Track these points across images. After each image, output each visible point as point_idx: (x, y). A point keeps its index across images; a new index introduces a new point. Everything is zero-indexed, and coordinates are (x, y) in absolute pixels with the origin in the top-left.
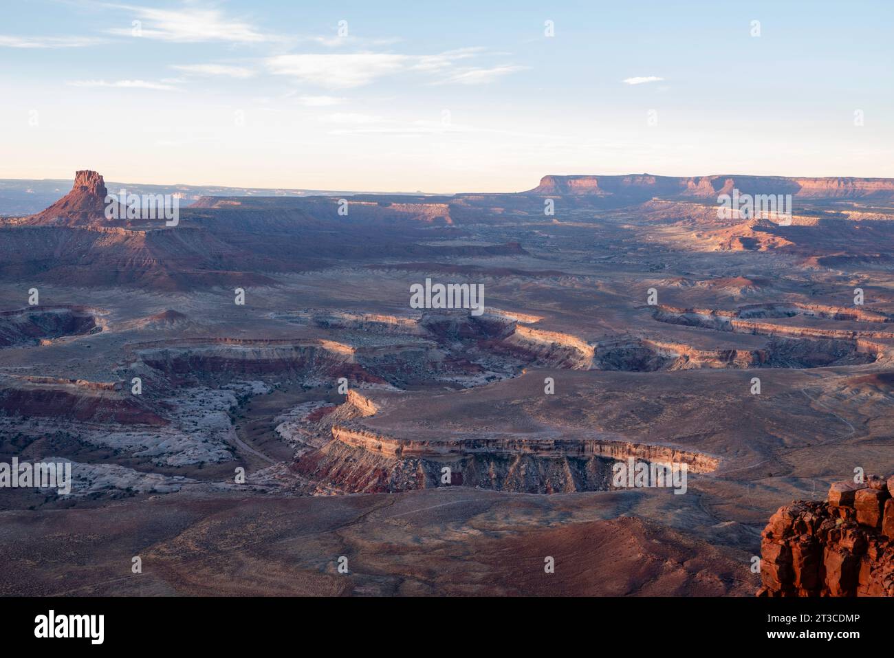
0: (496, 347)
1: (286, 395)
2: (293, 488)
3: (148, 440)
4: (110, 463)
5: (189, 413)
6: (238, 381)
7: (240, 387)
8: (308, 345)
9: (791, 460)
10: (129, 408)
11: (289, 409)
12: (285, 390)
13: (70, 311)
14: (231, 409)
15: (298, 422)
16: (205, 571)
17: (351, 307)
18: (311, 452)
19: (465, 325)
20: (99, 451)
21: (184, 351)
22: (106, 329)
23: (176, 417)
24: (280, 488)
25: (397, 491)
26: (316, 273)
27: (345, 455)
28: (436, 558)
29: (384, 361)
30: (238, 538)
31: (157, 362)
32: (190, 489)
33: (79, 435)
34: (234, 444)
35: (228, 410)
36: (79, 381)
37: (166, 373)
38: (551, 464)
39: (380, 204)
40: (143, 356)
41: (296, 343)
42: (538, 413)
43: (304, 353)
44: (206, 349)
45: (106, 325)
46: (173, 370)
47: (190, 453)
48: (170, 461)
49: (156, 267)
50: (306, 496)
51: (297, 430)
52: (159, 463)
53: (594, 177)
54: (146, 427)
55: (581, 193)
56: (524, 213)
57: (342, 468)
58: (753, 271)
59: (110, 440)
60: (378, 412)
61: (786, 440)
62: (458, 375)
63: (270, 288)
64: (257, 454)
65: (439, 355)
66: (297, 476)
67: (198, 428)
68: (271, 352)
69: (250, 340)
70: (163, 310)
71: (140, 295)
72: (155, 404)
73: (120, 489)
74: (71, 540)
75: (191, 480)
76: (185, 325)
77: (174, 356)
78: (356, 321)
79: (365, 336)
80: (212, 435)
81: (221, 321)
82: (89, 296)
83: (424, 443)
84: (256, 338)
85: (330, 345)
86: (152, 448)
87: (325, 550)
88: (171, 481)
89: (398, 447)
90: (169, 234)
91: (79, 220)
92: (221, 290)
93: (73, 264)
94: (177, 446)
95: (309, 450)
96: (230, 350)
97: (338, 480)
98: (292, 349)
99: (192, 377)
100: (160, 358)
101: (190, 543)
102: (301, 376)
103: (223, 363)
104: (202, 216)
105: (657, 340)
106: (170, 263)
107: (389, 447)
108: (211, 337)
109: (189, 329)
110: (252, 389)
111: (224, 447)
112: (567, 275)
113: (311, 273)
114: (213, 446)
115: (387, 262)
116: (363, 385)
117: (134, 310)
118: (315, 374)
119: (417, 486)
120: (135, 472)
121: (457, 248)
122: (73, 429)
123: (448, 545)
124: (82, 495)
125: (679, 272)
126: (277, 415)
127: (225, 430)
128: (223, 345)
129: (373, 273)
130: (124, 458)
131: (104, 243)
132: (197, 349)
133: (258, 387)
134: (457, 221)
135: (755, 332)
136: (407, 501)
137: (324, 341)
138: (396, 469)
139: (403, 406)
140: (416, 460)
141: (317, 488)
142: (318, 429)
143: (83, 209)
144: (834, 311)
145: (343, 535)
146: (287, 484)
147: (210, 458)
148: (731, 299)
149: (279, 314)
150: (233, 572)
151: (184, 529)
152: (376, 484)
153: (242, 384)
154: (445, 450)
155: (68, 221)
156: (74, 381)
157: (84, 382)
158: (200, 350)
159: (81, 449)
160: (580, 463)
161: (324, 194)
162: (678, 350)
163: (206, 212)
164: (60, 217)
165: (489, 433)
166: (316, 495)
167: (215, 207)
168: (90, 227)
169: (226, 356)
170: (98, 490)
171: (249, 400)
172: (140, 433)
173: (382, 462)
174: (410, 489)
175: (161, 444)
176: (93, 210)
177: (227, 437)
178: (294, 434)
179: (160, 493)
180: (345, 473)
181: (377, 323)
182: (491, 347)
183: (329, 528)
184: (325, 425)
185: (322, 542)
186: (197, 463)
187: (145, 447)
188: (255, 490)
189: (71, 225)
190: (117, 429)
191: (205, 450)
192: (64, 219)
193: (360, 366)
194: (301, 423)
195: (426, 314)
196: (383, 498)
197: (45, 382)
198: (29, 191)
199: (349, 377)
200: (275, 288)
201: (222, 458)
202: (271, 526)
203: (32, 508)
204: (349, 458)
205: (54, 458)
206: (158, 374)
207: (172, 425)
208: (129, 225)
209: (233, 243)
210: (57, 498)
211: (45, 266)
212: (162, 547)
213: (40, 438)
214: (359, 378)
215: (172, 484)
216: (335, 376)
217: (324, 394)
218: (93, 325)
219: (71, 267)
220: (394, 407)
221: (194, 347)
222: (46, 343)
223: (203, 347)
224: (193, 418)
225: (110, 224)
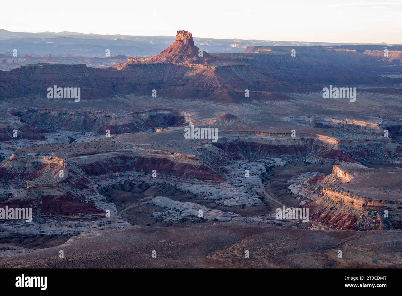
1: (295, 167)
2: (298, 224)
3: (214, 190)
4: (192, 202)
5: (237, 175)
6: (267, 158)
7: (268, 161)
8: (309, 137)
10: (203, 170)
11: (297, 176)
12: (294, 164)
13: (172, 112)
14: (261, 174)
15: (302, 184)
17: (338, 115)
18: (310, 203)
20: (186, 195)
21: (235, 139)
22: (191, 124)
23: (230, 177)
24: (290, 223)
25: (363, 230)
26: (316, 93)
27: (331, 206)
29: (357, 149)
30: (264, 252)
31: (220, 144)
32: (237, 220)
33: (175, 185)
34: (263, 195)
35: (260, 175)
36: (175, 153)
37: (225, 151)
39: (358, 51)
41: (302, 136)
43: (307, 142)
44: (248, 138)
45: (191, 121)
46: (229, 149)
47: (237, 199)
48: (226, 203)
49: (220, 88)
50: (306, 229)
51: (301, 189)
52: (219, 203)
54: (212, 182)
57: (328, 214)
59: (192, 188)
60: (352, 181)
63: (287, 102)
64: (276, 201)
65: (392, 146)
67: (243, 184)
68: (286, 141)
69: (274, 133)
70: (224, 114)
71: (211, 104)
72: (218, 169)
73: (198, 217)
74: (170, 245)
75: (238, 215)
76: (236, 123)
77: (229, 141)
78: (340, 124)
79: (345, 133)
80: (250, 189)
81: (257, 121)
82: (182, 104)
83: (381, 201)
84: (278, 132)
85: (323, 138)
86: (215, 195)
87: (316, 262)
88: (226, 215)
89: (364, 202)
90: (229, 69)
91: (178, 60)
92: (258, 103)
93: (173, 86)
94: (230, 194)
95: (308, 201)
96: (262, 139)
97: (325, 221)
98: (299, 140)
99: (240, 154)
100: (221, 142)
101: (236, 252)
102: (305, 156)
103: (258, 146)
104: (248, 58)
106: (229, 86)
107: (358, 203)
108: (252, 131)
109: (239, 125)
110: (275, 162)
111: (258, 196)
113: (312, 94)
114: (250, 195)
115: (361, 87)
116: (343, 163)
117: (208, 113)
118: (313, 155)
119: (376, 228)
120: (206, 208)
122: (172, 181)
124: (176, 219)
126: (289, 179)
127: (258, 186)
128: (258, 135)
130: (200, 199)
131: (191, 74)
132: (243, 138)
133: (278, 161)
136: (370, 237)
137: (319, 135)
138: (363, 216)
139: (368, 177)
140: (376, 212)
141: (313, 225)
142: (314, 189)
143: (181, 53)
145: (328, 255)
147: (249, 203)
149: (292, 118)
151: (233, 243)
152: (350, 225)
153: (269, 159)
155: (172, 60)
156: (173, 153)
157: (178, 154)
158: (244, 138)
159: (176, 193)
161: (322, 45)
163: (251, 55)
164: (168, 58)
166: (312, 229)
167: (256, 52)
168: (184, 64)
169: (260, 142)
170: (184, 217)
171: (273, 169)
172: (210, 186)
173: (353, 211)
174: (372, 229)
175: (221, 193)
176: (186, 54)
177: (259, 190)
178: (299, 191)
179: (220, 221)
180: (330, 216)
181: (353, 125)
183: (320, 250)
184: (318, 187)
185: (315, 258)
186: (241, 205)
187: (211, 194)
188: (275, 223)
189: (173, 63)
190: (197, 182)
191: (246, 197)
192: (169, 59)
193: (342, 151)
194: (304, 185)
195: (385, 121)
196: (353, 234)
197: (157, 153)
198: (151, 43)
199: (334, 158)
200: (290, 102)
201: (256, 203)
202: (284, 246)
203: (149, 225)
204: (333, 207)
205: (161, 197)
206: (220, 151)
207: (228, 182)
208: (206, 63)
209: (266, 74)
210: (163, 220)
211: (158, 87)
212: (220, 253)
213: (154, 185)
214: (341, 159)
215: (226, 216)
216: (326, 157)
217: (318, 168)
218: (184, 121)
219: (173, 87)
220: (362, 178)
221: (241, 136)
222: (158, 130)
223: (246, 136)
224: (240, 178)
225: (195, 62)
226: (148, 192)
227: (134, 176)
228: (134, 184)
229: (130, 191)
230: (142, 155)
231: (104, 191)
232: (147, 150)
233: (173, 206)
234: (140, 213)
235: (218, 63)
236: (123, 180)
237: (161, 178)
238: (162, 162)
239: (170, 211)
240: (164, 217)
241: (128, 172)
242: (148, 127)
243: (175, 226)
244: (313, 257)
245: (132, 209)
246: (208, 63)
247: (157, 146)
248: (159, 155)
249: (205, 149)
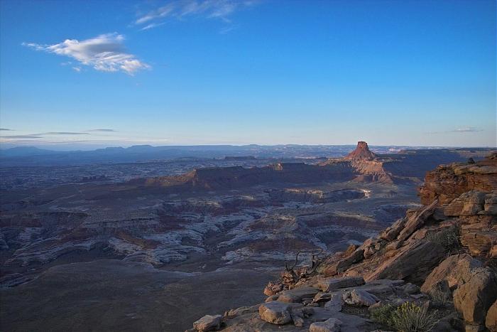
13: (356, 190)
21: (396, 206)
22: (368, 197)
31: (387, 209)
36: (360, 214)
37: (390, 213)
40: (382, 207)
46: (393, 212)
76: (396, 196)
77: (393, 207)
82: (363, 185)
90: (391, 164)
143: (360, 155)
176: (364, 155)
206: (387, 213)
218: (364, 195)
222: (349, 201)
225: (370, 160)
226: (344, 237)
227: (336, 228)
228: (336, 232)
229: (334, 236)
230: (340, 215)
231: (318, 236)
232: (343, 213)
235: (383, 160)
236: (329, 230)
237: (352, 229)
238: (353, 220)
241: (332, 226)
242: (342, 199)
245: (336, 246)
246: (377, 160)
247: (349, 210)
248: (350, 215)
249: (378, 212)
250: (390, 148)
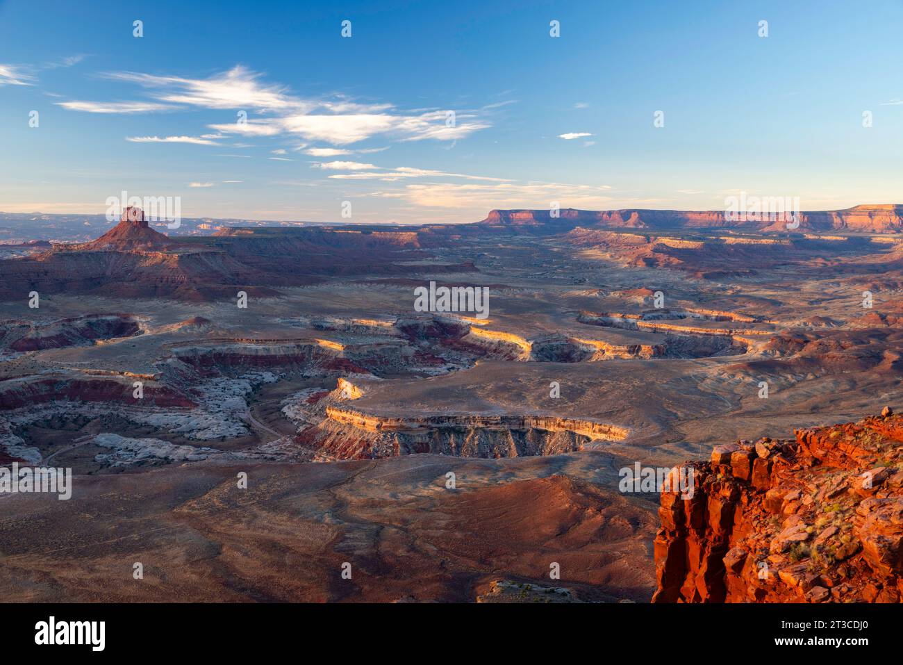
0: (455, 344)
1: (290, 383)
2: (297, 456)
3: (181, 419)
4: (152, 438)
5: (213, 398)
6: (252, 372)
7: (254, 377)
8: (307, 344)
9: (683, 429)
10: (166, 394)
11: (293, 394)
12: (289, 379)
13: (119, 317)
14: (246, 395)
15: (299, 404)
16: (227, 522)
17: (342, 313)
18: (310, 428)
19: (430, 328)
20: (143, 429)
21: (209, 349)
22: (148, 333)
23: (204, 401)
24: (286, 456)
25: (378, 457)
26: (313, 287)
27: (337, 430)
28: (409, 510)
29: (367, 356)
30: (253, 497)
31: (188, 358)
32: (215, 458)
33: (127, 416)
34: (249, 422)
35: (244, 395)
36: (126, 373)
37: (195, 366)
38: (499, 435)
39: (363, 233)
40: (177, 353)
41: (298, 342)
42: (488, 395)
43: (304, 350)
44: (226, 348)
45: (147, 329)
46: (200, 364)
47: (214, 429)
48: (198, 435)
49: (186, 282)
50: (306, 463)
51: (299, 411)
52: (190, 437)
53: (531, 211)
54: (179, 409)
55: (520, 223)
56: (477, 240)
57: (334, 440)
58: (653, 284)
59: (151, 419)
60: (363, 396)
61: (680, 414)
62: (425, 366)
63: (277, 299)
64: (268, 430)
65: (410, 351)
66: (299, 447)
67: (221, 409)
68: (277, 350)
69: (261, 340)
70: (193, 317)
71: (175, 305)
72: (186, 391)
73: (160, 458)
74: (121, 498)
75: (215, 451)
76: (210, 329)
77: (200, 353)
78: (345, 325)
79: (352, 337)
80: (232, 415)
81: (238, 325)
82: (133, 306)
83: (399, 419)
84: (266, 339)
85: (324, 343)
86: (184, 426)
87: (321, 504)
88: (200, 452)
89: (378, 423)
90: (198, 257)
91: (125, 246)
93: (120, 281)
94: (204, 424)
95: (308, 426)
96: (245, 348)
97: (332, 449)
98: (294, 347)
99: (216, 369)
100: (190, 355)
101: (215, 500)
102: (302, 368)
103: (240, 358)
104: (222, 242)
105: (580, 338)
106: (198, 280)
107: (372, 423)
108: (231, 338)
109: (213, 332)
110: (263, 378)
111: (242, 424)
112: (509, 287)
113: (309, 287)
114: (232, 424)
115: (369, 278)
116: (351, 375)
117: (170, 318)
118: (313, 367)
119: (394, 453)
120: (171, 445)
121: (424, 267)
122: (122, 411)
123: (417, 500)
124: (130, 463)
125: (597, 285)
126: (283, 399)
127: (242, 411)
128: (240, 344)
129: (358, 287)
130: (163, 433)
131: (146, 264)
132: (219, 348)
133: (268, 377)
134: (423, 245)
135: (655, 331)
136: (386, 466)
137: (320, 341)
138: (377, 440)
139: (382, 391)
140: (393, 433)
141: (315, 456)
142: (315, 410)
143: (129, 237)
144: (715, 314)
145: (335, 493)
146: (291, 453)
147: (230, 433)
148: (637, 306)
149: (284, 319)
150: (249, 523)
151: (210, 489)
152: (362, 452)
153: (255, 374)
154: (415, 425)
155: (117, 247)
156: (122, 373)
157: (130, 374)
158: (220, 348)
159: (128, 427)
160: (520, 434)
161: (319, 225)
162: (596, 345)
163: (227, 239)
164: (111, 244)
165: (449, 411)
166: (315, 461)
167: (234, 235)
168: (134, 251)
169: (243, 353)
170: (141, 459)
171: (261, 387)
172: (175, 414)
173: (365, 435)
174: (388, 456)
175: (191, 423)
176: (136, 238)
177: (243, 416)
178: (296, 414)
179: (191, 461)
180: (336, 444)
181: (361, 326)
182: (451, 344)
183: (324, 487)
184: (321, 406)
185: (319, 498)
186: (220, 437)
187: (179, 425)
188: (266, 458)
189: (119, 250)
190: (157, 411)
191: (226, 427)
192: (113, 246)
193: (349, 360)
194: (302, 405)
195: (399, 319)
196: (367, 463)
197: (99, 374)
198: (86, 223)
199: (340, 369)
200: (281, 298)
201: (240, 433)
202: (279, 486)
203: (90, 473)
204: (340, 432)
205: (107, 434)
206: (188, 367)
207: (200, 407)
208: (165, 250)
209: (247, 263)
210: (110, 465)
211: (99, 283)
212: (193, 503)
213: (95, 418)
214: (347, 370)
215: (201, 454)
216: (329, 367)
217: (320, 382)
218: (138, 329)
219: (119, 283)
220: (375, 392)
221: (217, 346)
222: (100, 343)
223: (224, 346)
224: (217, 402)
225: (150, 249)
226: (87, 428)
227: (67, 407)
228: (66, 418)
229: (60, 428)
230: (77, 377)
231: (21, 430)
232: (85, 370)
233: (124, 445)
234: (76, 458)
235: (182, 250)
236: (49, 413)
237: (106, 409)
238: (107, 386)
239: (121, 452)
240: (111, 461)
241: (57, 403)
242: (85, 339)
243: (129, 473)
244: (316, 498)
245: (64, 453)
246: (168, 250)
247: (99, 364)
248: (101, 376)
249: (167, 365)
250: (200, 221)
